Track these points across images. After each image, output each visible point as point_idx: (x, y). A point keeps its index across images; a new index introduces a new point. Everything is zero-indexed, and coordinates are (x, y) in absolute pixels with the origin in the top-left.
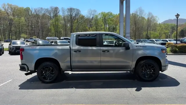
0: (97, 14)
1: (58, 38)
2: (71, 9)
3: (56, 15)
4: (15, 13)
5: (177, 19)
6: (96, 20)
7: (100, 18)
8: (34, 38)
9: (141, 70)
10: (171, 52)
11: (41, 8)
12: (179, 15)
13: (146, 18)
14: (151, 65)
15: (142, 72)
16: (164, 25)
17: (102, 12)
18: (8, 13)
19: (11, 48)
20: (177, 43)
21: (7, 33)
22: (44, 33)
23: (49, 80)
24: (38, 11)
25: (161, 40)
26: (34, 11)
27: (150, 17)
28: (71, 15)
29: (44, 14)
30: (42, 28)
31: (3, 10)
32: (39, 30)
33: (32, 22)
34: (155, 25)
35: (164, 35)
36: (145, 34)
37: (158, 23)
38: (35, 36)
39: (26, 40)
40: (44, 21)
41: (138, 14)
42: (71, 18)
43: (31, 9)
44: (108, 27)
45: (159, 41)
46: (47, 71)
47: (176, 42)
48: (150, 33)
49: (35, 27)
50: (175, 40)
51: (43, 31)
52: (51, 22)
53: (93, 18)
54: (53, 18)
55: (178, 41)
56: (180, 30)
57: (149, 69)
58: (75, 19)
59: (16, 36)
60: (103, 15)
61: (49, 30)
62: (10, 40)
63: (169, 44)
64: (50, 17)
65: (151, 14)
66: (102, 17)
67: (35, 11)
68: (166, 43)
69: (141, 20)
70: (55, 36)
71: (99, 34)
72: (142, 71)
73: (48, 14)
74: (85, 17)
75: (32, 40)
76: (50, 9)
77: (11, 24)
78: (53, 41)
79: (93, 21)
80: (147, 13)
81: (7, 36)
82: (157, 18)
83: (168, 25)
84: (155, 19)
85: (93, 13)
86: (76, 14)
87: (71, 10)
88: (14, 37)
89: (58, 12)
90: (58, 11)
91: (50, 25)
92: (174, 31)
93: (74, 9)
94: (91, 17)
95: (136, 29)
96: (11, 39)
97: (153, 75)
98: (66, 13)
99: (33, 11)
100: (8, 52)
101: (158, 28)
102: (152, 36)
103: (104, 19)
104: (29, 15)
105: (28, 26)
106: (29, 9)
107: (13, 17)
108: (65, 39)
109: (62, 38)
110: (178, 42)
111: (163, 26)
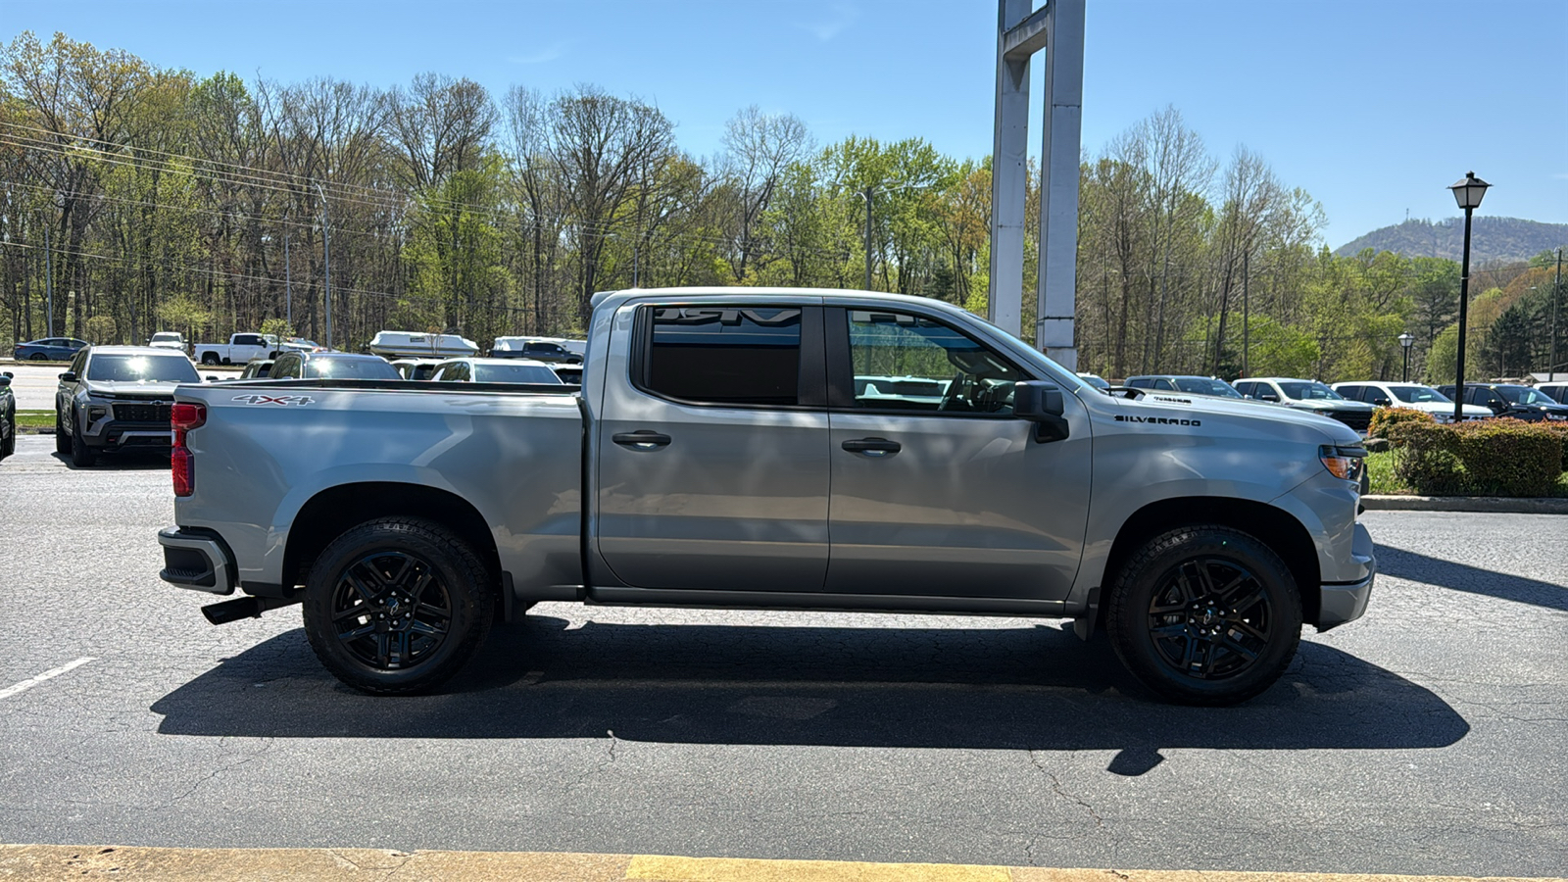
0: (803, 154)
1: (473, 345)
2: (593, 103)
3: (461, 153)
4: (115, 121)
5: (1469, 214)
6: (801, 203)
7: (834, 192)
8: (267, 338)
9: (1154, 610)
10: (1411, 482)
11: (343, 90)
12: (1485, 186)
13: (1217, 202)
14: (1238, 573)
15: (1163, 624)
16: (1364, 268)
17: (850, 145)
18: (54, 123)
19: (75, 409)
20: (1458, 416)
21: (41, 284)
22: (355, 294)
23: (403, 665)
24: (313, 111)
25: (1334, 387)
26: (277, 113)
27: (1250, 195)
28: (588, 159)
29: (361, 141)
30: (341, 251)
31: (19, 92)
32: (320, 272)
33: (258, 204)
34: (1292, 260)
35: (1359, 352)
36: (1198, 332)
37: (1316, 253)
38: (278, 315)
39: (201, 348)
40: (359, 192)
41: (1151, 166)
42: (590, 178)
43: (252, 90)
44: (895, 263)
45: (1312, 396)
46: (386, 595)
47: (1449, 407)
48: (1246, 333)
49: (279, 245)
50: (1447, 393)
51: (345, 283)
52: (416, 204)
53: (770, 185)
54: (436, 172)
55: (1472, 403)
56: (1499, 313)
57: (1219, 606)
58: (623, 189)
59: (115, 314)
60: (861, 169)
61: (399, 276)
62: (66, 343)
63: (1394, 420)
64: (416, 165)
65: (1257, 169)
66: (853, 185)
67: (288, 109)
68: (1369, 414)
69: (1171, 220)
70: (452, 329)
71: (824, 306)
72: (1159, 616)
73: (396, 143)
74: (710, 172)
75: (256, 349)
76: (410, 99)
77: (76, 212)
78: (436, 362)
79: (773, 211)
80: (1227, 163)
81: (44, 307)
82: (1307, 209)
83: (1400, 272)
84: (1287, 213)
85: (773, 146)
86: (629, 150)
87: (589, 111)
88: (103, 321)
89: (484, 130)
90: (479, 121)
91: (409, 234)
92: (1444, 318)
93: (614, 107)
94: (758, 182)
95: (1126, 288)
96: (77, 332)
97: (1249, 655)
98: (551, 141)
99: (272, 115)
100: (51, 440)
101: (1314, 288)
102: (1260, 351)
103: (869, 193)
104: (236, 141)
105: (226, 230)
106: (239, 91)
107: (98, 155)
108: (532, 351)
109: (503, 344)
110: (1467, 408)
111: (1352, 271)
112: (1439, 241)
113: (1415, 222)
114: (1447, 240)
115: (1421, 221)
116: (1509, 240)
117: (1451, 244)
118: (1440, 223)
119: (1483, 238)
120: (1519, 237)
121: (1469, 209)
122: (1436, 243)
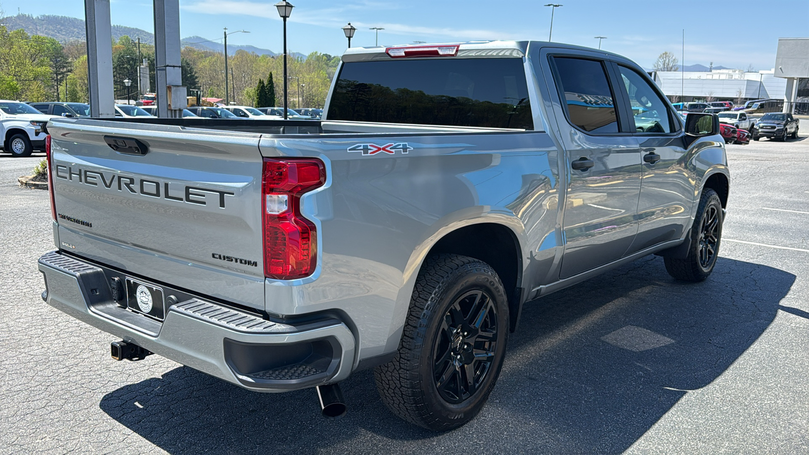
112: (38, 28)
113: (24, 16)
114: (43, 27)
115: (27, 16)
116: (75, 30)
117: (45, 29)
118: (38, 17)
119: (62, 28)
120: (80, 29)
121: (285, 18)
122: (37, 29)
